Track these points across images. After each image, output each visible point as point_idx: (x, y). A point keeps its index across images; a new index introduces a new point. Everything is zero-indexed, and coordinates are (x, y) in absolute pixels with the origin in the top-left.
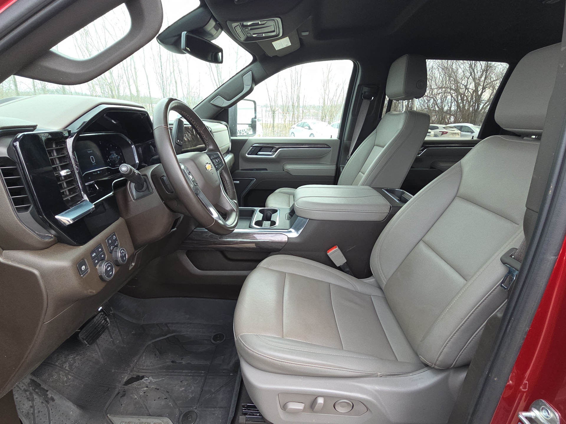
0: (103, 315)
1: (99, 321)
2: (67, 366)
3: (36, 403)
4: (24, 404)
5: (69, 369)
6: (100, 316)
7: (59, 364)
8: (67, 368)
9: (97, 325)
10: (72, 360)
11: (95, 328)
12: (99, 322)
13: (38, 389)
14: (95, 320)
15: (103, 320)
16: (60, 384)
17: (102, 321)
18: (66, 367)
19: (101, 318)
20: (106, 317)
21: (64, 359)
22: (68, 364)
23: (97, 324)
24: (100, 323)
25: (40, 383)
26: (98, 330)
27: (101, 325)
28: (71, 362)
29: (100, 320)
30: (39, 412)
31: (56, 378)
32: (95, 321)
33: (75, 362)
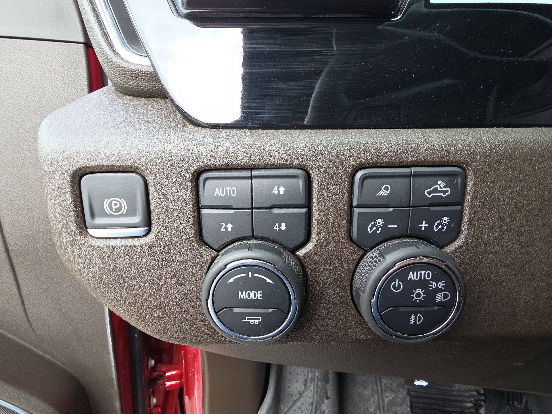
0: (479, 394)
1: (461, 396)
2: (389, 396)
3: (306, 395)
4: (297, 381)
5: (387, 404)
6: (473, 391)
7: (385, 384)
8: (386, 400)
9: (452, 398)
10: (400, 398)
11: (443, 400)
12: (461, 398)
13: (322, 384)
14: (457, 388)
15: (471, 402)
16: (362, 408)
17: (468, 402)
18: (387, 397)
19: (472, 396)
20: (483, 403)
21: (395, 385)
22: (393, 396)
23: (453, 396)
24: (461, 402)
25: (330, 381)
26: (446, 407)
27: (460, 407)
28: (397, 399)
29: (465, 396)
30: (300, 408)
31: (366, 395)
32: (454, 388)
33: (401, 406)
